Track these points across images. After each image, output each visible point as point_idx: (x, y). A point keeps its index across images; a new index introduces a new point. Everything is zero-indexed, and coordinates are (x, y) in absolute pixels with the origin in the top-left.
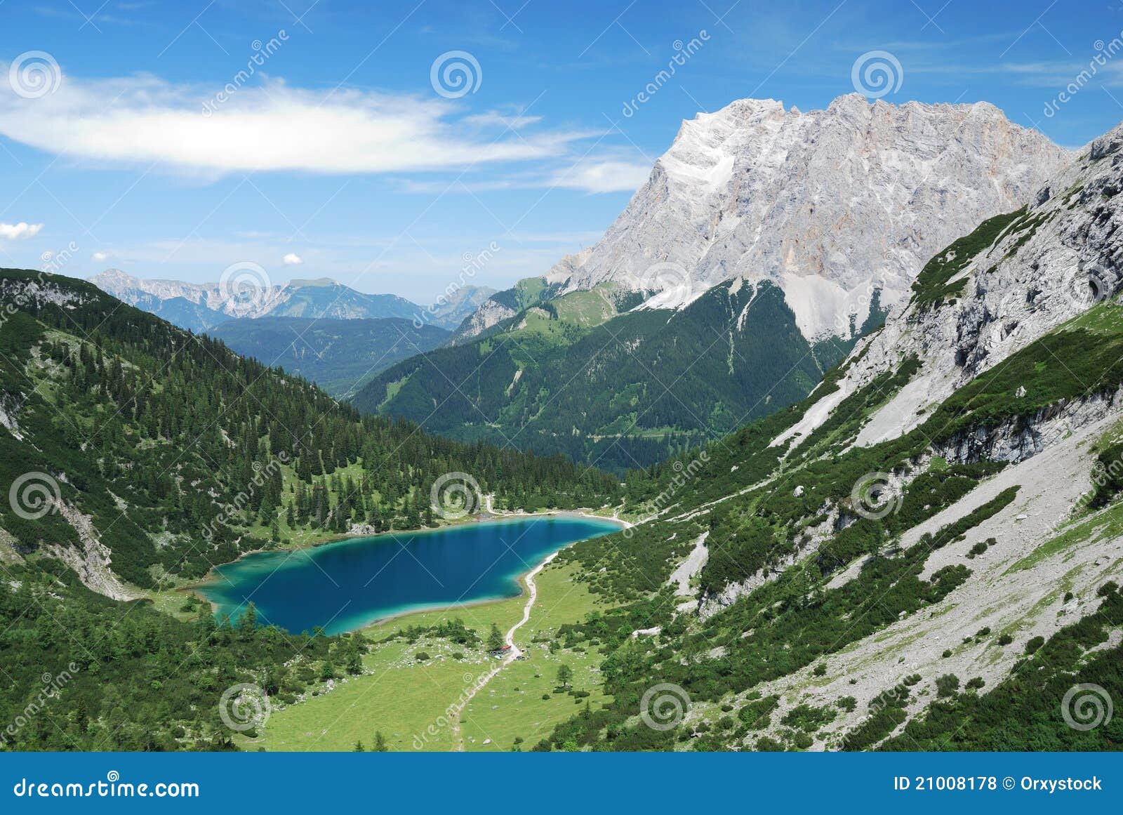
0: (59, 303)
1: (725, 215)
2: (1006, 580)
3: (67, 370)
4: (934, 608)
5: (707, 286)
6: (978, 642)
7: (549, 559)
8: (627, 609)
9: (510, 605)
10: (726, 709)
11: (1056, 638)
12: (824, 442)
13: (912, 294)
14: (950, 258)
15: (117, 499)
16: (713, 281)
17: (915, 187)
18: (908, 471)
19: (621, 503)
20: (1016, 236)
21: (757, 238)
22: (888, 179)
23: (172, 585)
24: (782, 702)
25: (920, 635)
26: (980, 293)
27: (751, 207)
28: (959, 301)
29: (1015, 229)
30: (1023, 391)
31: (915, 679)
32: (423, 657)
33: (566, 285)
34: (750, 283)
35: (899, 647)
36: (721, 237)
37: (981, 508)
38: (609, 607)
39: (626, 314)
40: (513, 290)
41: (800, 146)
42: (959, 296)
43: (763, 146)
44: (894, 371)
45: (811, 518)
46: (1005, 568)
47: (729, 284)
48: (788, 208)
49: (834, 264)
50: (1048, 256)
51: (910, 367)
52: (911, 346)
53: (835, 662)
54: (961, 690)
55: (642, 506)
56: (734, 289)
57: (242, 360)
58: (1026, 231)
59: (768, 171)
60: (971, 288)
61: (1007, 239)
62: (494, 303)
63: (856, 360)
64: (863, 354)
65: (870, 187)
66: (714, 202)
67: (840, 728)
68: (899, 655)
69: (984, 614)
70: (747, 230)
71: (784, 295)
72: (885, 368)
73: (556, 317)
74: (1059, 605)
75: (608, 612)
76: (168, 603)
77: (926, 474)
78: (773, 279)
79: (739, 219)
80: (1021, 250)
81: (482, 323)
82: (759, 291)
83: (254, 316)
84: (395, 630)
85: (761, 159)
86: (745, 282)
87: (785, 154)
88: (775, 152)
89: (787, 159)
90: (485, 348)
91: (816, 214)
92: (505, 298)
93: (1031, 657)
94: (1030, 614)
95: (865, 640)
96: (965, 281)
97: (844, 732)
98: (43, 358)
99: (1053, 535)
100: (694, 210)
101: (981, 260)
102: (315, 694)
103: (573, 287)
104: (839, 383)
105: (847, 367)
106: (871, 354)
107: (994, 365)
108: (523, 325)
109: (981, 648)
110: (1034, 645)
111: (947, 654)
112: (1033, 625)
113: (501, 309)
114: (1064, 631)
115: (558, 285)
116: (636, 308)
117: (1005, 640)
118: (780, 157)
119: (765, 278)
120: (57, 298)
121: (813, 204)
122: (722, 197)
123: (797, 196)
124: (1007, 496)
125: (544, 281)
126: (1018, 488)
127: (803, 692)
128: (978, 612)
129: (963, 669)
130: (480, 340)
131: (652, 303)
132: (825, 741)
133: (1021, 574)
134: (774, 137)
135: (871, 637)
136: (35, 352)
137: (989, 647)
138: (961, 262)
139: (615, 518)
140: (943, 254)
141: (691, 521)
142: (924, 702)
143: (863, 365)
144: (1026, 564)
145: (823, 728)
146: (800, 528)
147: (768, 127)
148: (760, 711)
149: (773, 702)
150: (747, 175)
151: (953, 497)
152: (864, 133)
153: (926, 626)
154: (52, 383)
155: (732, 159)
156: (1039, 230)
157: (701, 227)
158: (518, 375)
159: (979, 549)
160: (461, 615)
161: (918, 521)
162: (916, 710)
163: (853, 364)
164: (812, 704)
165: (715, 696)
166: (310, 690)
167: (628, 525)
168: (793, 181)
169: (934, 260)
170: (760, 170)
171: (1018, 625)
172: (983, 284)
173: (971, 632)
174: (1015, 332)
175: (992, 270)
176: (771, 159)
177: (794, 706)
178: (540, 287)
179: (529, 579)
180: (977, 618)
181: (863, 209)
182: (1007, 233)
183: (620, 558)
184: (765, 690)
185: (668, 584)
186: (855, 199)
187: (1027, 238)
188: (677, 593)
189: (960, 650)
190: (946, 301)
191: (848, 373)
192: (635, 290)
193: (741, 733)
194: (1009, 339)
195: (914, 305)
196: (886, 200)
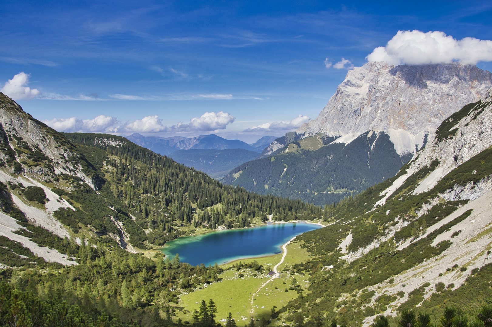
0: (114, 145)
1: (366, 106)
2: (466, 246)
3: (115, 169)
4: (437, 257)
5: (359, 134)
6: (453, 270)
7: (292, 239)
8: (321, 258)
9: (276, 257)
10: (354, 296)
11: (483, 268)
12: (401, 193)
13: (435, 135)
14: (451, 120)
15: (132, 216)
16: (361, 132)
17: (441, 94)
18: (430, 204)
19: (321, 218)
20: (476, 112)
21: (378, 115)
22: (430, 91)
23: (152, 248)
24: (376, 293)
25: (430, 268)
26: (462, 134)
27: (376, 103)
28: (454, 137)
29: (476, 109)
30: (475, 172)
31: (427, 285)
32: (241, 275)
33: (304, 135)
34: (376, 133)
35: (423, 272)
36: (364, 115)
37: (457, 218)
38: (314, 257)
39: (327, 145)
40: (284, 137)
41: (395, 79)
42: (454, 136)
43: (380, 79)
44: (429, 165)
45: (392, 222)
46: (465, 241)
47: (367, 133)
48: (390, 103)
49: (409, 125)
50: (486, 119)
51: (435, 164)
52: (435, 156)
53: (397, 278)
54: (446, 289)
55: (330, 219)
56: (370, 135)
57: (179, 165)
58: (480, 109)
59: (382, 89)
60: (459, 132)
61: (472, 113)
62: (276, 142)
63: (414, 161)
64: (416, 159)
65: (423, 94)
66: (361, 101)
67: (397, 303)
68: (422, 275)
69: (456, 259)
70: (375, 112)
71: (389, 137)
72: (425, 164)
73: (300, 147)
74: (485, 255)
75: (314, 259)
76: (149, 254)
77: (437, 205)
78: (385, 131)
79: (371, 108)
80: (478, 117)
81: (272, 150)
82: (379, 136)
83: (187, 149)
84: (231, 266)
85: (379, 84)
86: (374, 132)
87: (389, 82)
88: (385, 82)
89: (389, 84)
90: (273, 159)
91: (401, 105)
92: (281, 140)
93: (473, 276)
94: (473, 260)
95: (409, 270)
96: (457, 129)
97: (399, 305)
98: (107, 165)
99: (486, 228)
100: (353, 104)
101: (463, 121)
102: (200, 288)
103: (306, 135)
104: (407, 170)
105: (410, 164)
106: (419, 159)
107: (465, 161)
108: (287, 150)
109: (454, 272)
110: (474, 271)
111: (440, 275)
112: (474, 264)
113: (279, 144)
114: (486, 265)
115: (301, 135)
116: (331, 143)
117: (463, 269)
118: (387, 83)
119: (381, 130)
120: (113, 143)
121: (400, 101)
122: (364, 99)
123: (394, 98)
124: (468, 213)
125: (295, 133)
126: (472, 210)
127: (384, 290)
128: (454, 259)
129: (446, 280)
130: (271, 156)
131: (338, 141)
132: (392, 308)
133: (471, 243)
134: (384, 76)
135: (412, 269)
136: (104, 163)
137: (457, 272)
138: (455, 122)
139: (319, 224)
140: (448, 119)
141: (348, 224)
142: (430, 293)
143: (416, 163)
144: (473, 240)
145: (391, 304)
146: (387, 226)
147: (382, 72)
148: (367, 297)
149: (373, 293)
150: (374, 91)
151: (448, 214)
152: (420, 73)
153: (433, 264)
154: (110, 174)
155: (368, 84)
156: (485, 109)
157: (356, 111)
158: (285, 169)
159: (456, 234)
160: (257, 260)
161: (433, 223)
162: (427, 296)
163: (413, 163)
164: (387, 294)
165: (350, 291)
166: (198, 287)
167: (324, 226)
168: (392, 93)
169: (444, 122)
170: (379, 88)
171: (468, 264)
172: (463, 131)
173: (450, 266)
174: (473, 149)
175: (466, 125)
176: (383, 84)
177: (380, 295)
178: (294, 136)
179: (284, 247)
180: (453, 261)
181: (420, 103)
182: (473, 111)
183: (319, 239)
184: (370, 289)
185: (338, 249)
186: (417, 99)
187: (481, 112)
188: (341, 252)
189: (445, 273)
190: (449, 137)
191: (411, 166)
192: (330, 136)
193: (359, 305)
194: (471, 152)
195: (437, 139)
196: (429, 99)
